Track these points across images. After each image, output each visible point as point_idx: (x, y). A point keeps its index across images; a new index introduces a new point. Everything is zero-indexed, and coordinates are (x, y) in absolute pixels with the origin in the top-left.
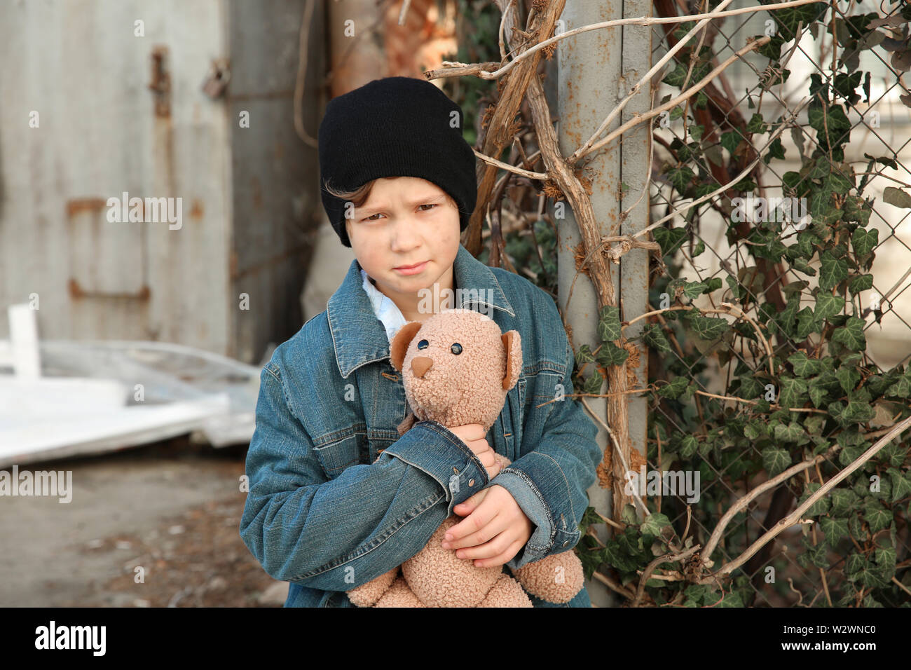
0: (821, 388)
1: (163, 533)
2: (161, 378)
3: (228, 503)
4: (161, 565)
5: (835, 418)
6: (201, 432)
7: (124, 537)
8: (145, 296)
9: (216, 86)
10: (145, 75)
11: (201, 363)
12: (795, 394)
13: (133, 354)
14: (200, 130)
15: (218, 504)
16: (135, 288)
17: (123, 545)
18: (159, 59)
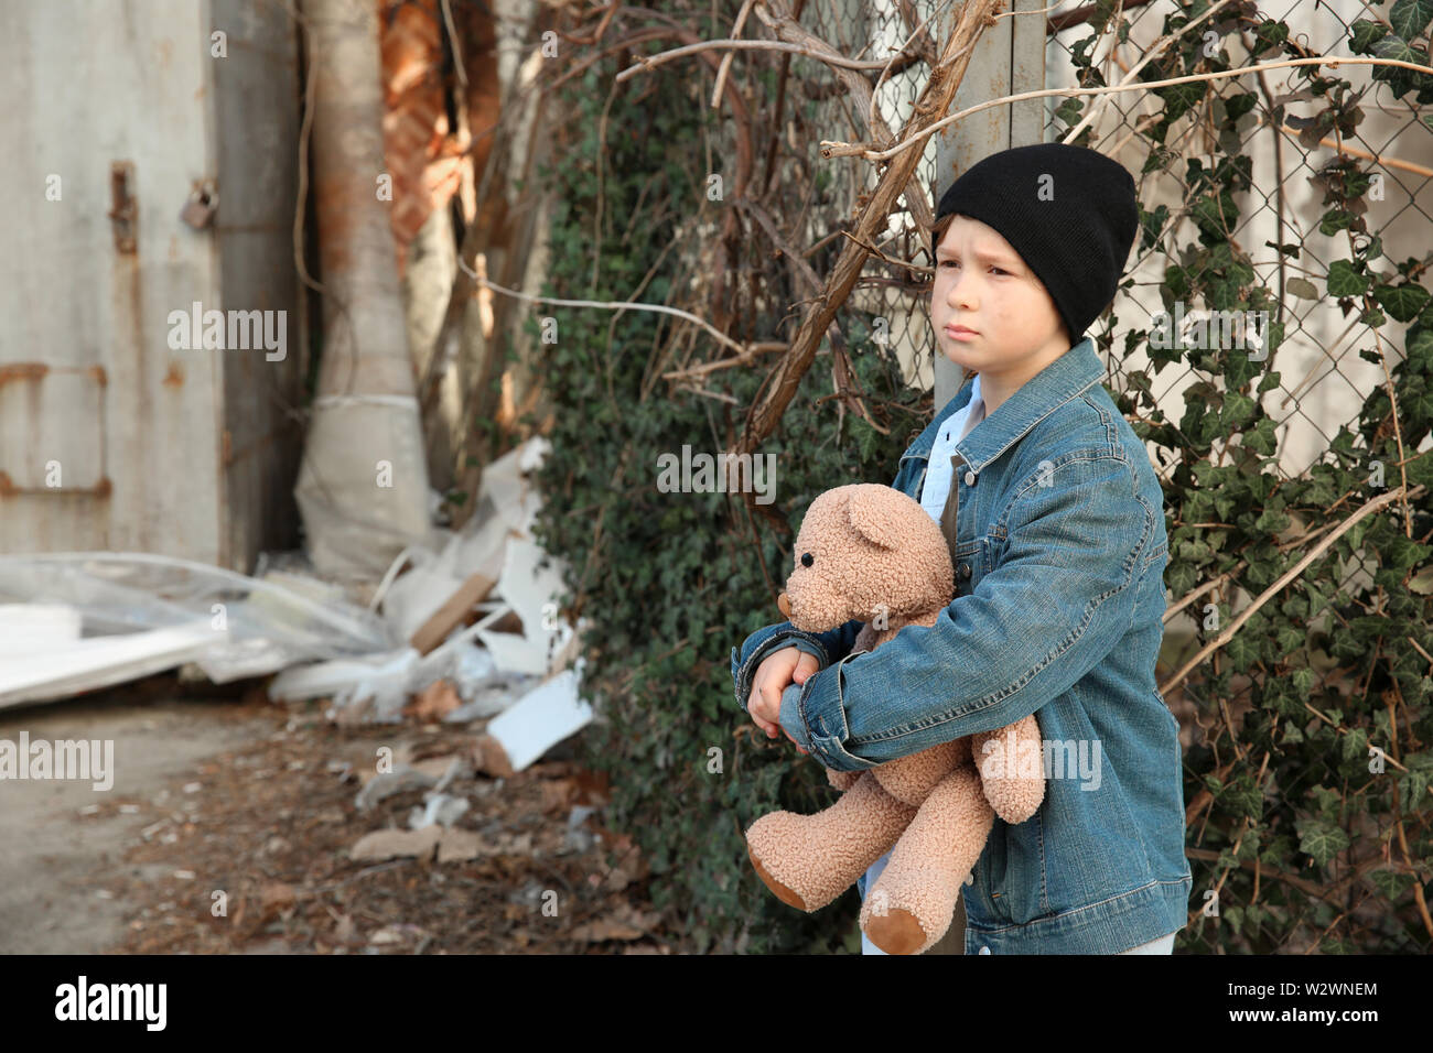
0: (1227, 500)
1: (175, 791)
2: (134, 596)
3: (248, 754)
4: (189, 829)
5: (1247, 530)
6: (193, 664)
7: (125, 799)
8: (104, 490)
9: (201, 214)
10: (103, 199)
11: (183, 576)
12: (1200, 507)
13: (89, 567)
14: (177, 271)
15: (234, 755)
16: (90, 481)
17: (128, 809)
18: (120, 180)
